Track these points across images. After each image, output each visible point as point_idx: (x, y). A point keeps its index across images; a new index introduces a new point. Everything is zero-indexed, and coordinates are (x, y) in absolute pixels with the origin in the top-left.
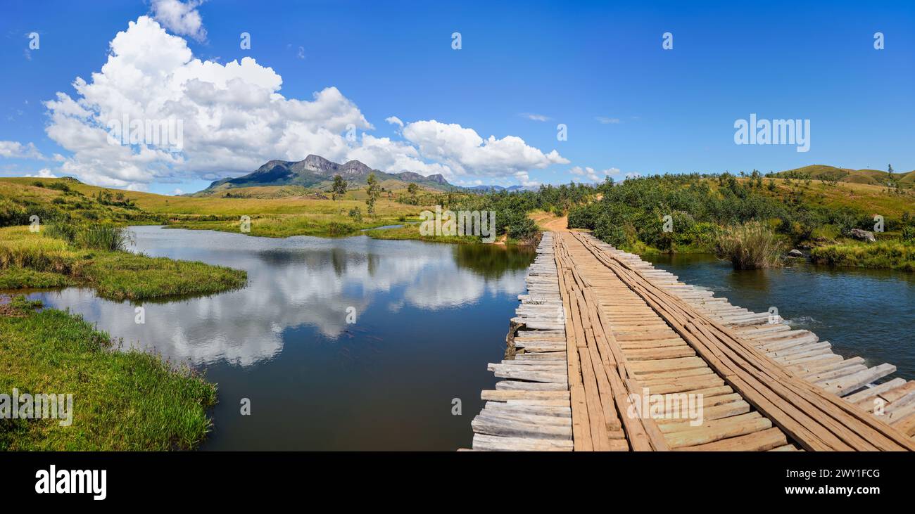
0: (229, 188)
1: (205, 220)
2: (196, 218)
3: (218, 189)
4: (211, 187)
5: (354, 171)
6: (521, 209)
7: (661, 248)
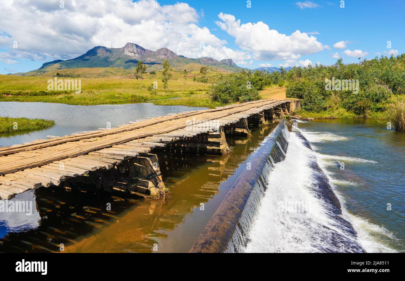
0: (59, 69)
1: (35, 95)
2: (27, 94)
3: (49, 69)
4: (42, 67)
5: (163, 56)
6: (258, 84)
7: (357, 114)
